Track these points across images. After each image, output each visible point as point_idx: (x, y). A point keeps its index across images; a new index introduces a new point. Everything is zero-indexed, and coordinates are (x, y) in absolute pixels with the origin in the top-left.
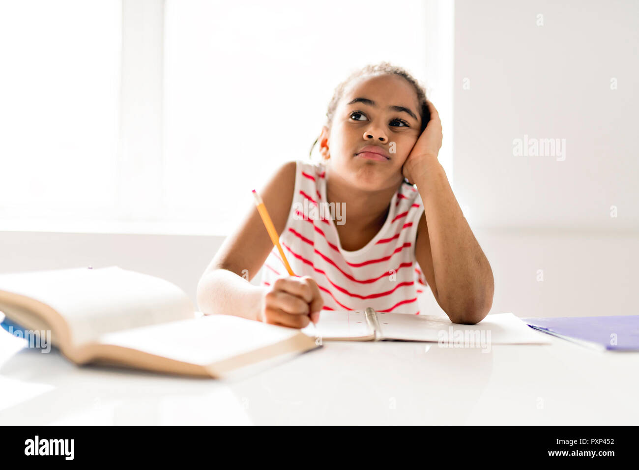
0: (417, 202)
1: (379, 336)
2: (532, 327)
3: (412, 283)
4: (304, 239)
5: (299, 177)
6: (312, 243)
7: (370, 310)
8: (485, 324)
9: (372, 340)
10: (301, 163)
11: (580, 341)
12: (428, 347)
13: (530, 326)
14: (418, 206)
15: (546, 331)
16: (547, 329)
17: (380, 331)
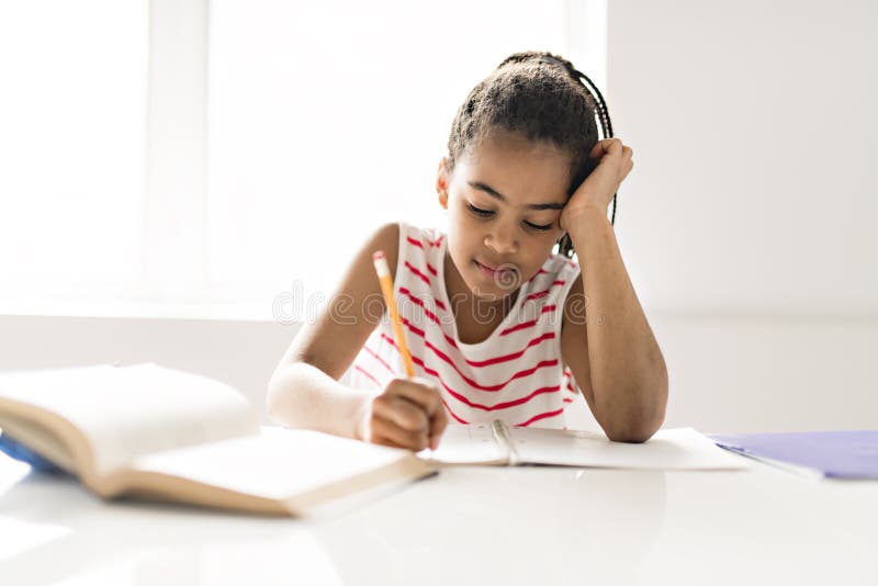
0: (560, 278)
1: (514, 459)
2: (722, 447)
3: (557, 389)
4: (413, 329)
5: (403, 242)
6: (422, 334)
7: (498, 423)
8: (656, 442)
9: (505, 465)
10: (405, 225)
11: (788, 466)
12: (580, 473)
13: (718, 445)
14: (562, 283)
15: (740, 451)
16: (742, 450)
17: (515, 452)
